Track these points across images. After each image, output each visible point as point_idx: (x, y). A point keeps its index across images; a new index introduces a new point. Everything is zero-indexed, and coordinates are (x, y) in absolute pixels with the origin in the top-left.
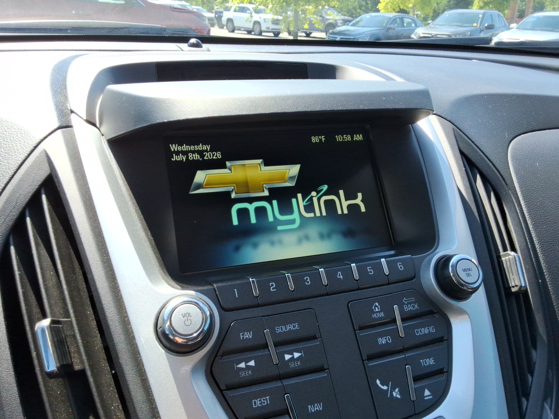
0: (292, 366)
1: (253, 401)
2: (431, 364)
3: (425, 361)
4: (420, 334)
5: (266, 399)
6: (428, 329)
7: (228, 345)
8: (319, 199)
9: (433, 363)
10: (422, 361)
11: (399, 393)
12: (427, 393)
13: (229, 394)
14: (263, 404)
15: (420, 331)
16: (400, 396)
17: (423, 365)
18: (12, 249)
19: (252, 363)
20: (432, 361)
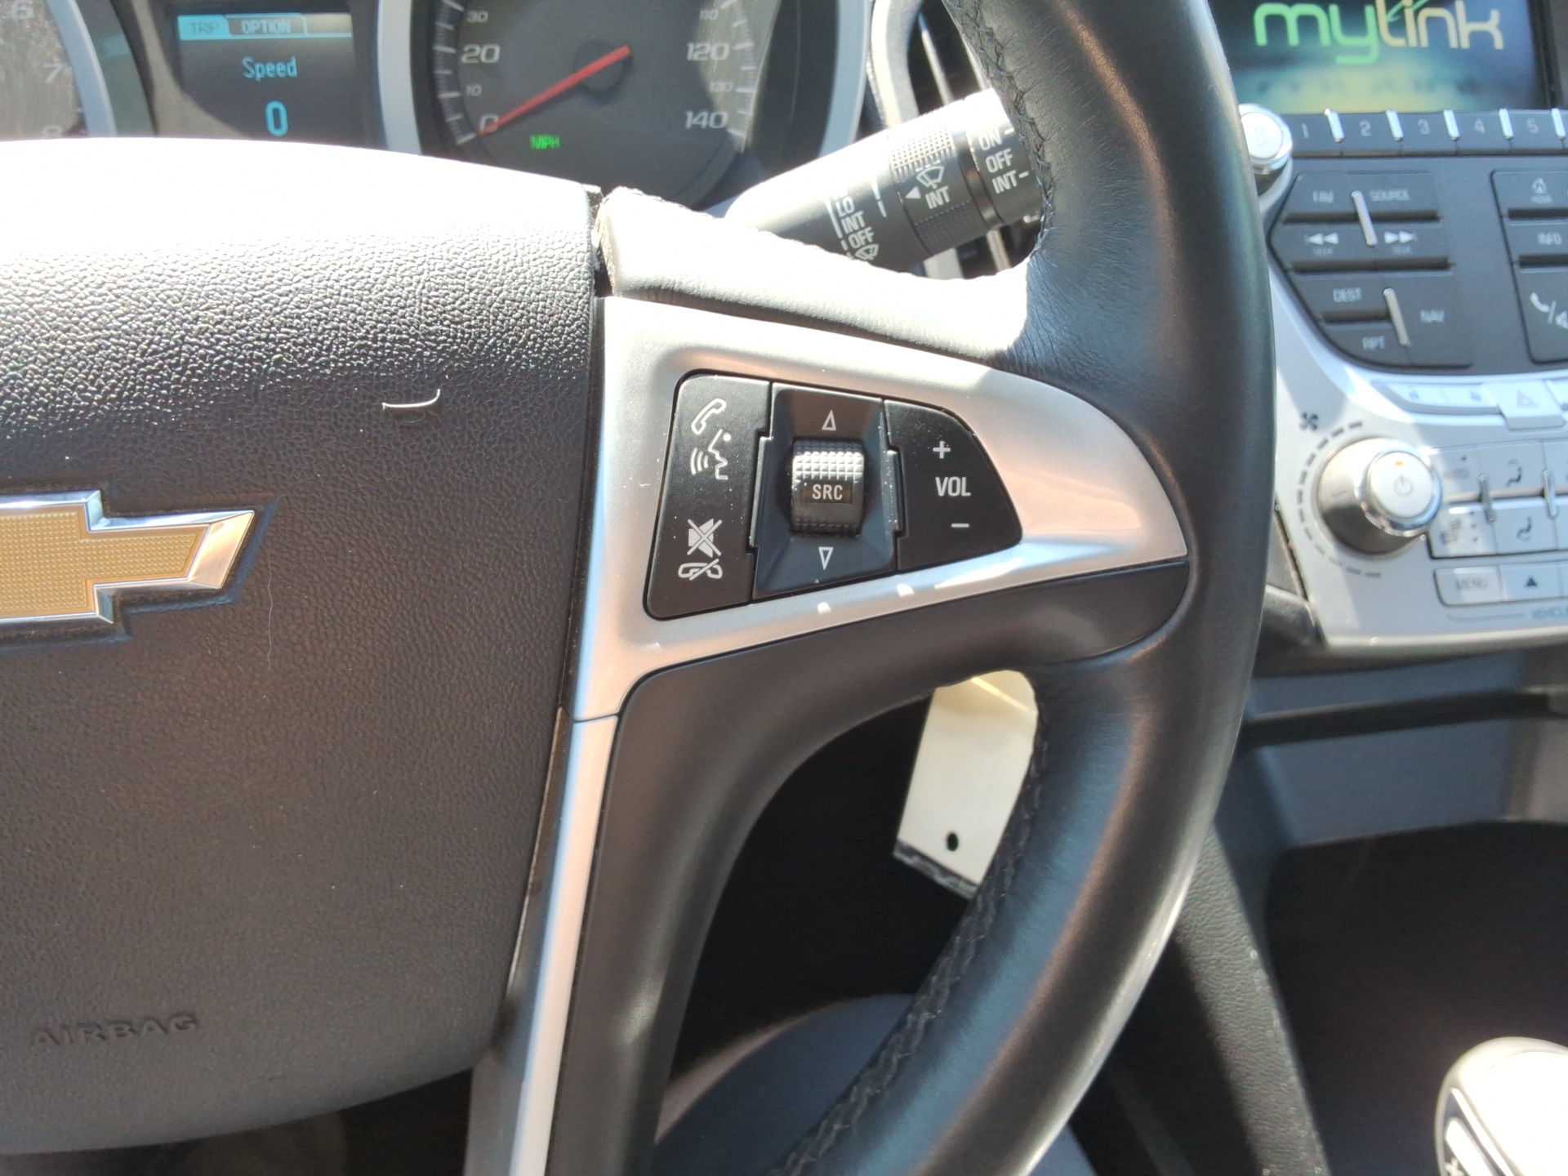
0: (1398, 251)
1: (1335, 292)
5: (1356, 293)
7: (1295, 207)
8: (1417, 13)
11: (1565, 320)
13: (1299, 279)
14: (1350, 298)
18: (926, 38)
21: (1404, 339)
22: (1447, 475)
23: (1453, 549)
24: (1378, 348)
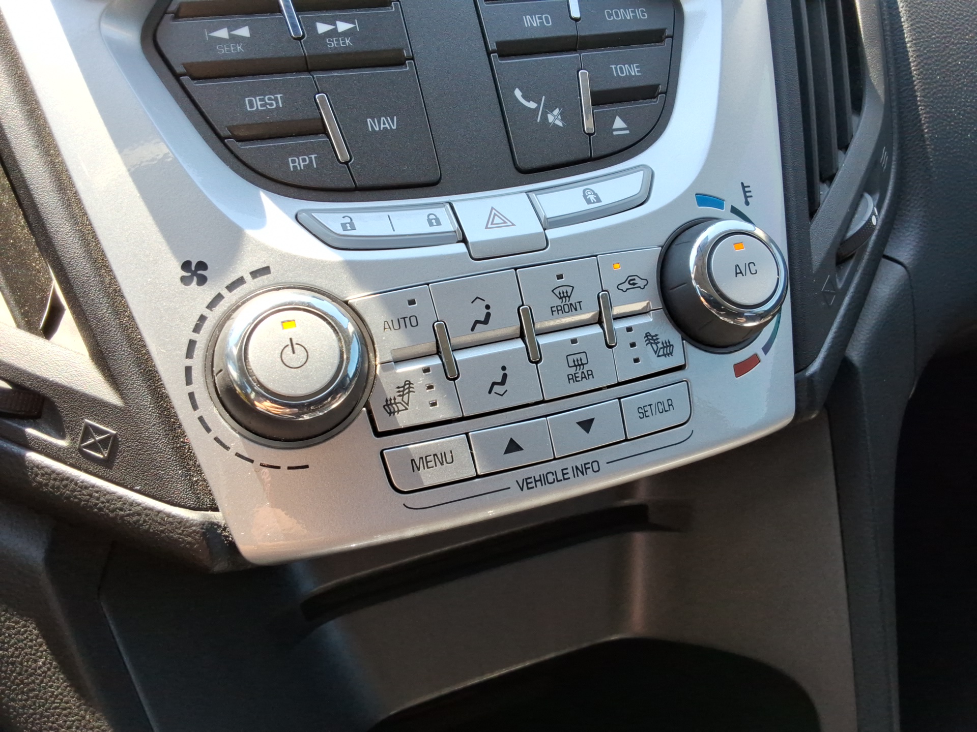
0: (334, 44)
1: (247, 99)
2: (633, 74)
3: (621, 68)
4: (615, 18)
5: (276, 99)
6: (633, 12)
9: (637, 74)
10: (613, 66)
11: (559, 117)
12: (619, 123)
13: (196, 84)
14: (268, 106)
15: (616, 13)
16: (563, 124)
17: (615, 75)
19: (244, 32)
20: (636, 70)
21: (343, 154)
22: (387, 326)
23: (403, 419)
24: (309, 167)
